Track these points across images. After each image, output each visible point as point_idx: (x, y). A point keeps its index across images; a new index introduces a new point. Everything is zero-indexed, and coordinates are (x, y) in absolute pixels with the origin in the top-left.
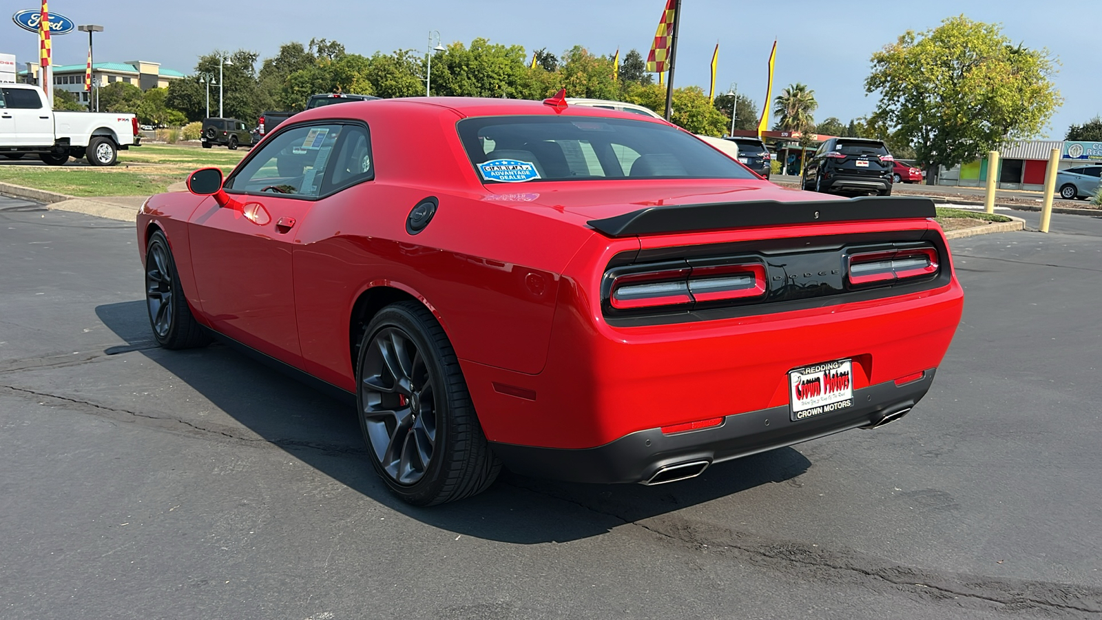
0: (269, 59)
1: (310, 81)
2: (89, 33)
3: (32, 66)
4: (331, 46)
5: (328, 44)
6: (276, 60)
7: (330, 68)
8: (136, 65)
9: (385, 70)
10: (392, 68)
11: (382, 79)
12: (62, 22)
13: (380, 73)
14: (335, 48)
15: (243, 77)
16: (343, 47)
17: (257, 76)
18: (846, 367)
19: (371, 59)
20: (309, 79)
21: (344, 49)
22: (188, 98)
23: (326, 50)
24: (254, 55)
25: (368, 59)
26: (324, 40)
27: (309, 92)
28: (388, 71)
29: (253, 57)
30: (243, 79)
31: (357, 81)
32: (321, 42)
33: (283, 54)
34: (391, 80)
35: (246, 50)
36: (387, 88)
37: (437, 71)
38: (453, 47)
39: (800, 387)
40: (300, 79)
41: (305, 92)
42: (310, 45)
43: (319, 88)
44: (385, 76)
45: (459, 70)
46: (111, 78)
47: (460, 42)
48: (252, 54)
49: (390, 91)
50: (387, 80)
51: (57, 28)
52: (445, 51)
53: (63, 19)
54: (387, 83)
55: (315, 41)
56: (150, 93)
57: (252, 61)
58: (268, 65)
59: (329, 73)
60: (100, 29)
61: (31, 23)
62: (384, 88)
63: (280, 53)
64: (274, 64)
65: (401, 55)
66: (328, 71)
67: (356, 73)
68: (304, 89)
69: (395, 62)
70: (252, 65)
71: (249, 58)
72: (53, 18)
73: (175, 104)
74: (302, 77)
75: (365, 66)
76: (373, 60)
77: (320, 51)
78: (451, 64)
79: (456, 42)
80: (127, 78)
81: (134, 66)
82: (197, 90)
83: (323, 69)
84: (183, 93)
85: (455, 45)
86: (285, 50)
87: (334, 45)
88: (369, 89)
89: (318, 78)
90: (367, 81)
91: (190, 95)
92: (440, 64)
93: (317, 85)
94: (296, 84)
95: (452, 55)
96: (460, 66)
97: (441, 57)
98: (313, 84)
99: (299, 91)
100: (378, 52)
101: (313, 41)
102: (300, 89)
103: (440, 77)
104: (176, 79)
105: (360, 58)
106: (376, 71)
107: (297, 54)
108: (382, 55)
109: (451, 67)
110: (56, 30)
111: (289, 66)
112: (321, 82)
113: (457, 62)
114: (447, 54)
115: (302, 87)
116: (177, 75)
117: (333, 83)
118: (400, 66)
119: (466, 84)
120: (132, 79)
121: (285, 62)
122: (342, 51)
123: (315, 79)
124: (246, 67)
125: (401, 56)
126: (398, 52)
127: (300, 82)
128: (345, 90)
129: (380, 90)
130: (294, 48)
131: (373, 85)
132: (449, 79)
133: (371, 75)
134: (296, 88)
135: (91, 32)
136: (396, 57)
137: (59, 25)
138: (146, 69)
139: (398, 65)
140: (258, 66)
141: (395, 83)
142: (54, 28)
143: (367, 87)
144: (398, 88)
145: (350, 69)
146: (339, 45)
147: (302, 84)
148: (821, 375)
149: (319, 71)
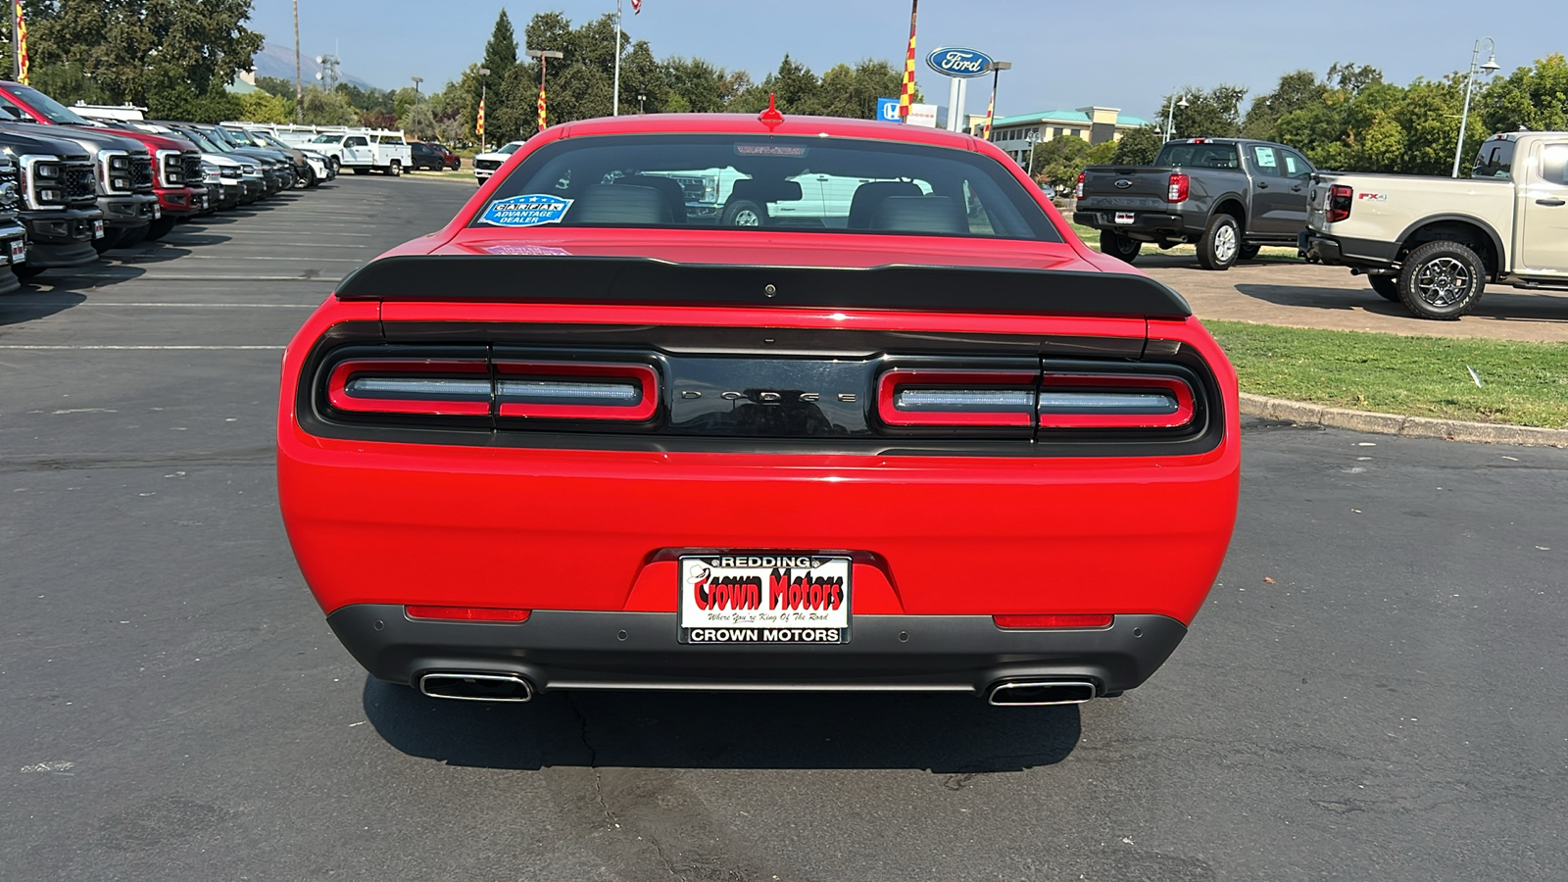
0: (1262, 96)
1: (1309, 125)
2: (994, 72)
3: (972, 120)
4: (1360, 74)
5: (1357, 71)
6: (1271, 97)
7: (1341, 106)
8: (1089, 113)
9: (1426, 105)
10: (1437, 102)
11: (1419, 118)
12: (980, 60)
13: (1417, 110)
14: (1367, 76)
15: (1219, 123)
16: (1379, 74)
17: (1240, 120)
18: (837, 569)
19: (1407, 89)
20: (1308, 122)
21: (1381, 77)
22: (1143, 155)
23: (1353, 79)
24: (1240, 92)
25: (1403, 89)
26: (1351, 66)
27: (1306, 141)
28: (1431, 106)
29: (1238, 95)
30: (1219, 126)
31: (1380, 123)
32: (1347, 67)
33: (1282, 88)
34: (1433, 120)
35: (1230, 85)
36: (1425, 131)
37: (1510, 103)
38: (1545, 62)
39: (706, 588)
40: (1295, 124)
41: (1299, 142)
42: (1330, 73)
43: (1321, 136)
44: (1425, 114)
45: (1549, 99)
46: (1058, 131)
47: (1560, 55)
48: (1237, 90)
49: (1429, 137)
50: (1426, 121)
51: (975, 69)
52: (1530, 70)
53: (980, 57)
54: (1427, 124)
55: (1338, 67)
56: (1098, 150)
57: (1237, 100)
58: (1259, 104)
59: (1339, 113)
60: (1008, 66)
61: (946, 64)
62: (1420, 131)
63: (1278, 88)
64: (1268, 103)
65: (1456, 81)
66: (1338, 110)
67: (1380, 112)
68: (1298, 138)
69: (1445, 91)
70: (1235, 106)
71: (1232, 95)
72: (971, 56)
73: (1124, 162)
74: (1298, 120)
75: (1396, 100)
76: (1410, 91)
77: (1344, 81)
78: (1536, 90)
79: (1552, 55)
80: (1076, 129)
81: (1087, 113)
82: (1155, 143)
83: (1331, 108)
84: (1136, 148)
85: (1551, 60)
86: (1288, 84)
87: (1366, 72)
88: (1397, 134)
89: (1322, 122)
90: (1394, 123)
91: (1144, 150)
92: (1516, 92)
93: (1318, 131)
94: (1289, 131)
95: (1541, 77)
96: (1552, 93)
97: (1521, 79)
98: (1313, 130)
99: (1291, 141)
100: (1420, 78)
101: (1335, 67)
102: (1294, 138)
103: (1514, 111)
104: (1129, 129)
105: (1389, 89)
106: (1412, 107)
107: (1302, 87)
108: (1425, 83)
109: (1536, 96)
110: (973, 72)
111: (1289, 105)
112: (1325, 126)
113: (1548, 86)
114: (1531, 74)
115: (1297, 134)
116: (1133, 122)
117: (1343, 127)
118: (1452, 97)
119: (1559, 121)
120: (1082, 132)
121: (1283, 99)
122: (1377, 80)
123: (1318, 123)
124: (1226, 109)
125: (1455, 83)
126: (1452, 76)
127: (1293, 127)
128: (1359, 138)
129: (1413, 136)
130: (1299, 78)
131: (1404, 128)
132: (1529, 114)
133: (1401, 113)
134: (1288, 137)
135: (997, 70)
136: (1447, 83)
137: (976, 65)
138: (1100, 117)
139: (1448, 97)
140: (1244, 107)
141: (1438, 124)
142: (971, 69)
143: (1393, 132)
144: (1444, 132)
145: (1372, 105)
146: (1374, 71)
147: (1297, 131)
148: (765, 575)
149: (1325, 110)
